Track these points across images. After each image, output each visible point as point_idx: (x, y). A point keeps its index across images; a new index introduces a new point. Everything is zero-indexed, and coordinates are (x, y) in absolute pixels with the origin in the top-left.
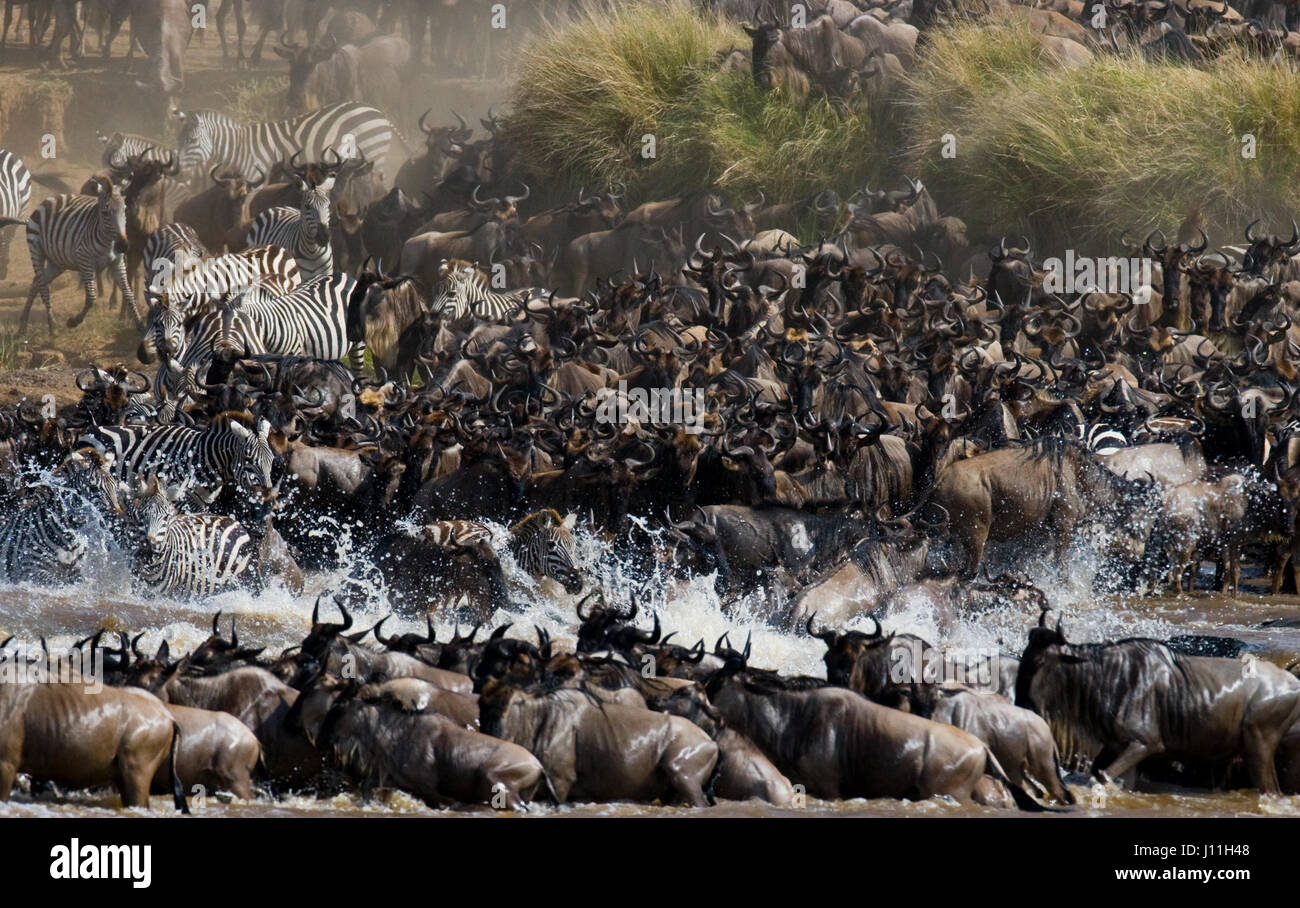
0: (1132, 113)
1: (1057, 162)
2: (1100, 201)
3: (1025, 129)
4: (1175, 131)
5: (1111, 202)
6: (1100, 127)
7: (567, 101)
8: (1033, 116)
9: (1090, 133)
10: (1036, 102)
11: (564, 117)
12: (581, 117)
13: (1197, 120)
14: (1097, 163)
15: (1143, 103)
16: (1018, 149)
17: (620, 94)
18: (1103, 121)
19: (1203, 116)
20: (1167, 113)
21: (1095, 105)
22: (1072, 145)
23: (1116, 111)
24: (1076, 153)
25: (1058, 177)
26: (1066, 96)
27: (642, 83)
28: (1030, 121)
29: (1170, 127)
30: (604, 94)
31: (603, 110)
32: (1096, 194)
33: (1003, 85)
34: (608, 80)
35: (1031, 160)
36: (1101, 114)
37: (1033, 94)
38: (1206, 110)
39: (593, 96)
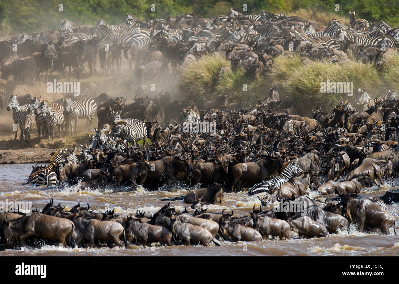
0: (324, 75)
1: (307, 87)
2: (318, 96)
3: (300, 80)
4: (334, 79)
5: (320, 96)
6: (317, 79)
7: (194, 80)
8: (301, 77)
9: (315, 80)
10: (301, 74)
11: (193, 83)
12: (197, 83)
13: (339, 76)
14: (317, 87)
15: (327, 73)
16: (298, 85)
17: (206, 77)
18: (317, 77)
19: (341, 75)
20: (332, 75)
21: (316, 74)
22: (310, 83)
23: (320, 75)
24: (312, 85)
25: (308, 91)
26: (309, 72)
27: (210, 74)
28: (301, 78)
29: (333, 78)
30: (202, 77)
31: (202, 81)
32: (317, 94)
33: (293, 70)
34: (203, 74)
35: (302, 87)
36: (317, 76)
37: (301, 72)
38: (341, 74)
39: (200, 78)
